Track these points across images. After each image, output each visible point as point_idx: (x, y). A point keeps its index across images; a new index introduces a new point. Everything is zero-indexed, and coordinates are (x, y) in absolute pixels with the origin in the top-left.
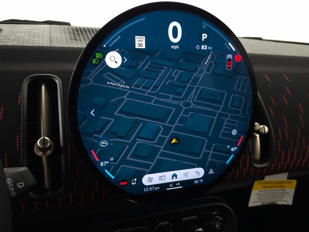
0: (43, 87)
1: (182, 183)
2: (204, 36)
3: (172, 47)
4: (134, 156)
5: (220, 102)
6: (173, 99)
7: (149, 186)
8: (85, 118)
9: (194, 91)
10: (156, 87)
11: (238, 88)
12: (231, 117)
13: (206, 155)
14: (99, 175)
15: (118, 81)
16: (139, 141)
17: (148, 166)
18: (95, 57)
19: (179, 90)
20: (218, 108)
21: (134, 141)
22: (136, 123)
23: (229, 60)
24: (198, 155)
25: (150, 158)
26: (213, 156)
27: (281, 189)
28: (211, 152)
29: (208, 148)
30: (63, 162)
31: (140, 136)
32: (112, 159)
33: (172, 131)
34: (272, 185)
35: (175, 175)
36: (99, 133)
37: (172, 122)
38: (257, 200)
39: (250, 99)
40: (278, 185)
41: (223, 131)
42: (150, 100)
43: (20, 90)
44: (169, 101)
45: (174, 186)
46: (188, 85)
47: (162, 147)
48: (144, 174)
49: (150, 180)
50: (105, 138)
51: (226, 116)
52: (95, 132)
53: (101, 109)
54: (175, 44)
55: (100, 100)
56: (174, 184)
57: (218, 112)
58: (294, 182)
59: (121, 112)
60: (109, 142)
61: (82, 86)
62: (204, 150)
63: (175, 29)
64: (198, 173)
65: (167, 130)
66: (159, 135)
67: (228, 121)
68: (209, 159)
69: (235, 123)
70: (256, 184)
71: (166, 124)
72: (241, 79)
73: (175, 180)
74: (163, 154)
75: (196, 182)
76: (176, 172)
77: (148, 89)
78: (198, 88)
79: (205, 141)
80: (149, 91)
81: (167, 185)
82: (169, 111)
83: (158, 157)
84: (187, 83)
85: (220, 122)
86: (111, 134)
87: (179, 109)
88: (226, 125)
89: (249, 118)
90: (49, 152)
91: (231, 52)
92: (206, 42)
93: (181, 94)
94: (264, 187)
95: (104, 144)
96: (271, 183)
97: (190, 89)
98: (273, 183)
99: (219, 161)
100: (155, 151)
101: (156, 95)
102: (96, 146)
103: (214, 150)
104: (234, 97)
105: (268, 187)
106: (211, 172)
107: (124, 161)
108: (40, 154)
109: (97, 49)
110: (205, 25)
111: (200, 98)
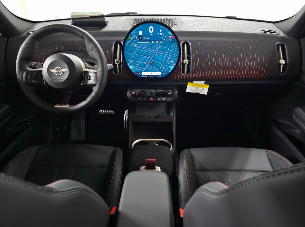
0: (118, 45)
1: (154, 76)
2: (161, 30)
3: (150, 34)
4: (139, 66)
5: (167, 52)
6: (151, 50)
7: (144, 75)
8: (126, 54)
9: (158, 48)
10: (145, 46)
11: (173, 47)
12: (171, 57)
13: (162, 68)
14: (130, 70)
15: (135, 44)
16: (141, 62)
17: (143, 69)
18: (128, 38)
19: (153, 47)
20: (166, 54)
21: (139, 62)
22: (140, 56)
23: (170, 38)
24: (159, 68)
25: (144, 67)
26: (164, 69)
27: (201, 87)
28: (164, 67)
29: (163, 66)
30: (122, 66)
31: (141, 60)
32: (133, 66)
33: (151, 60)
34: (197, 85)
35: (151, 73)
36: (130, 58)
37: (151, 57)
38: (190, 90)
39: (178, 51)
40: (200, 86)
41: (168, 61)
42: (144, 50)
43: (112, 46)
44: (150, 50)
45: (151, 76)
46: (156, 46)
47: (148, 64)
48: (142, 71)
49: (144, 74)
50: (131, 60)
51: (169, 56)
52: (129, 58)
53: (130, 52)
54: (151, 33)
55: (130, 49)
56: (152, 76)
57: (166, 55)
58: (208, 86)
59: (135, 53)
60: (133, 61)
61: (125, 45)
62: (161, 67)
63: (151, 29)
64: (159, 74)
65: (149, 59)
66: (147, 61)
67: (169, 58)
68: (163, 70)
69: (172, 59)
70: (189, 83)
71: (149, 57)
72: (174, 44)
73: (151, 75)
74: (148, 66)
75: (158, 76)
76: (152, 72)
77: (143, 46)
78: (159, 47)
79: (161, 64)
80: (144, 47)
81: (149, 76)
82: (150, 54)
83: (146, 67)
84: (155, 45)
85: (167, 58)
86: (133, 59)
87: (153, 53)
88: (169, 59)
89: (178, 57)
90: (119, 63)
91: (170, 35)
92: (161, 32)
93: (153, 48)
94: (193, 85)
95: (131, 62)
96: (196, 84)
97: (156, 47)
98: (198, 84)
99: (166, 71)
100: (145, 65)
101: (146, 48)
102: (129, 62)
103: (165, 67)
104: (172, 50)
105: (195, 86)
106: (164, 74)
107: (136, 67)
108: (116, 63)
109: (129, 35)
110: (161, 27)
111: (159, 50)
